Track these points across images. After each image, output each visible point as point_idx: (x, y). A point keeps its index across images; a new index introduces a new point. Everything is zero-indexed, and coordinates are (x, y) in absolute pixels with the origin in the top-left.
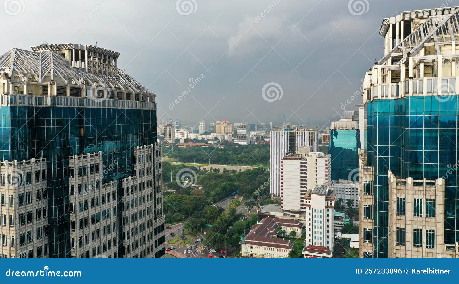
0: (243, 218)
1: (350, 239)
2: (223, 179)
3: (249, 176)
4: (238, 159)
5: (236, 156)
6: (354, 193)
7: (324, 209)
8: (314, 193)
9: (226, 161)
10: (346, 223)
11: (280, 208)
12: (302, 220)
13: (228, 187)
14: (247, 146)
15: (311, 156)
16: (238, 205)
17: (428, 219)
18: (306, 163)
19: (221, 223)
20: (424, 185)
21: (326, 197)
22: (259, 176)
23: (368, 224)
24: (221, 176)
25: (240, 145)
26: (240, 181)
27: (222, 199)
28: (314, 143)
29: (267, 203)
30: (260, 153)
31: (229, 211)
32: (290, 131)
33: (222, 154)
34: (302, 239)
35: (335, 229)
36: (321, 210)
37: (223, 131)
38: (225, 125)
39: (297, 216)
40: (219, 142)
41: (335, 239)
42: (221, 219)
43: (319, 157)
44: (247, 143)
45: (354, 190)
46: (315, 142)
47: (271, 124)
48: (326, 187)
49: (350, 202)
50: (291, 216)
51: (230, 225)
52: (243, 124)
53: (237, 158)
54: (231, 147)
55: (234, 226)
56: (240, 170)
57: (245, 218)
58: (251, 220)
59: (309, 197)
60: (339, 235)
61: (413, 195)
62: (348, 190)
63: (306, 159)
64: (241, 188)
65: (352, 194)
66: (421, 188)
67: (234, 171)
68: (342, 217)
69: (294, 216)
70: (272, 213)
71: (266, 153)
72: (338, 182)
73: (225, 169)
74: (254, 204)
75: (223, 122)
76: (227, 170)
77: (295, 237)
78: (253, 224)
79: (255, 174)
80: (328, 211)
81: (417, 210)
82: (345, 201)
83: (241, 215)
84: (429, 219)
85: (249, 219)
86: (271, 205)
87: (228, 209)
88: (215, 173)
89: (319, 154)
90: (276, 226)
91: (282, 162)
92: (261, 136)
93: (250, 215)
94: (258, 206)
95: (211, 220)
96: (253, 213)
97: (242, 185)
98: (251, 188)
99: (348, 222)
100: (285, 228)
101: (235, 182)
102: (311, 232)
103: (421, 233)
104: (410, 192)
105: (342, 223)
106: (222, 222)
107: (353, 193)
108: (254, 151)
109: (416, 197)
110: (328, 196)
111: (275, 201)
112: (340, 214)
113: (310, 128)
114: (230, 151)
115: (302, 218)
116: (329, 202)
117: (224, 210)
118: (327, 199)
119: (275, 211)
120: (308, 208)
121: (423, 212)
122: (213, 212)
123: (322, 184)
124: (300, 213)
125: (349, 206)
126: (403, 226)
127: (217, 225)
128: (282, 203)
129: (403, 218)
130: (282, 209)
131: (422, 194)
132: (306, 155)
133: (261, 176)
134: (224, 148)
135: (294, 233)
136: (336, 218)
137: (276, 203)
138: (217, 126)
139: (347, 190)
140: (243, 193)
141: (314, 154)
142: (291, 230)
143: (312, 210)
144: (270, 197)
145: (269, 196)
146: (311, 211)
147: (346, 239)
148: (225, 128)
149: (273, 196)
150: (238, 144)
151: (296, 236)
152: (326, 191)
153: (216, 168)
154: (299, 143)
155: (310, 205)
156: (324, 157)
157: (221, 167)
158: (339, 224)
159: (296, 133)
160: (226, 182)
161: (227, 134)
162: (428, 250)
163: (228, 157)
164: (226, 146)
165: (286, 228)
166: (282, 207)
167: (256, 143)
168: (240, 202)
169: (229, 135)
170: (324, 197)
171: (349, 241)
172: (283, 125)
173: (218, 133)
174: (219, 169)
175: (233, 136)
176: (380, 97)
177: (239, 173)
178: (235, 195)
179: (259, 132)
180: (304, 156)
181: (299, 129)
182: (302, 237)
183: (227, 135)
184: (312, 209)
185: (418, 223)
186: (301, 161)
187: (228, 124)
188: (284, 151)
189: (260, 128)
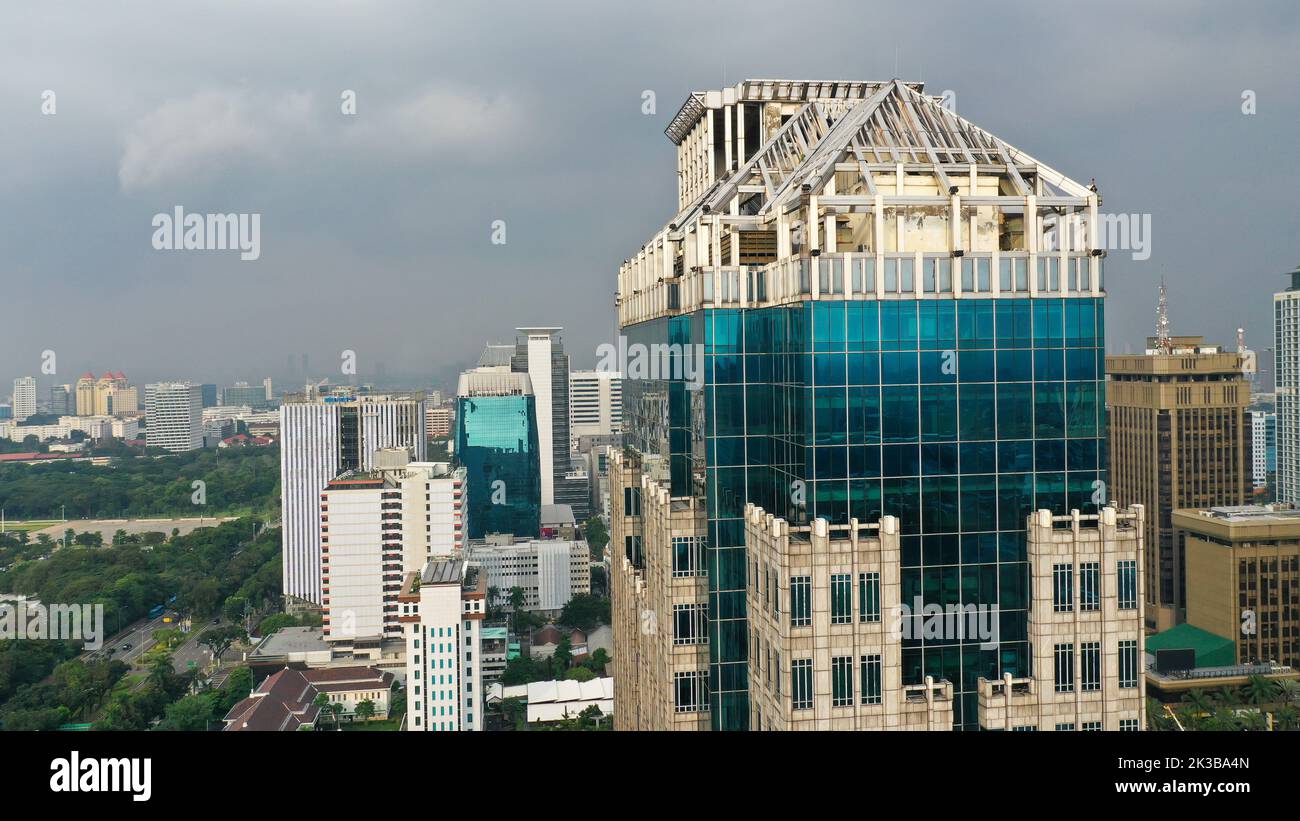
0: (200, 683)
1: (526, 697)
2: (117, 567)
3: (207, 547)
4: (167, 498)
5: (156, 488)
6: (527, 570)
7: (458, 625)
8: (429, 581)
9: (123, 505)
10: (513, 655)
11: (321, 638)
12: (390, 665)
13: (139, 592)
14: (192, 456)
15: (413, 475)
16: (175, 646)
17: (866, 628)
18: (399, 496)
19: (124, 712)
20: (855, 536)
21: (463, 590)
22: (240, 544)
23: (685, 659)
24: (110, 558)
25: (167, 452)
26: (178, 566)
27: (116, 632)
28: (415, 436)
29: (274, 628)
30: (239, 473)
31: (150, 669)
32: (343, 405)
33: (107, 484)
34: (393, 719)
35: (484, 677)
36: (449, 629)
37: (105, 408)
38: (111, 389)
39: (375, 654)
40: (90, 445)
41: (487, 706)
42: (124, 700)
43: (435, 477)
44: (191, 444)
45: (527, 562)
46: (417, 432)
47: (268, 383)
48: (459, 560)
49: (517, 595)
50: (357, 657)
51: (155, 715)
52: (179, 386)
53: (161, 492)
54: (138, 460)
55: (171, 715)
56: (176, 531)
57: (205, 685)
58: (229, 688)
59: (414, 595)
60: (497, 692)
61: (828, 565)
62: (511, 563)
63: (398, 485)
64: (184, 588)
65: (523, 574)
66: (847, 547)
67: (155, 537)
68: (502, 641)
69: (366, 656)
70: (295, 657)
71: (257, 472)
72: (484, 543)
73: (121, 533)
74: (233, 636)
75: (102, 381)
76: (128, 534)
77: (371, 718)
78: (235, 700)
79: (230, 538)
80: (469, 627)
81: (840, 608)
82: (505, 594)
83: (193, 676)
84: (868, 626)
85: (219, 683)
86: (289, 631)
87: (140, 662)
88: (84, 547)
89: (434, 468)
90: (311, 693)
91: (325, 498)
92: (239, 421)
93: (220, 672)
94: (245, 641)
95: (80, 709)
96: (229, 664)
97: (185, 578)
98: (218, 584)
99: (518, 650)
100: (339, 696)
101: (160, 572)
102: (420, 698)
103: (849, 667)
104: (822, 560)
105: (503, 656)
106: (128, 708)
107: (524, 570)
108: (216, 467)
109: (836, 570)
110: (468, 584)
111: (300, 617)
112: (497, 633)
113: (402, 394)
114: (133, 472)
115: (391, 659)
116: (472, 603)
117: (129, 668)
118: (466, 593)
119: (305, 647)
120: (409, 627)
121: (854, 609)
122: (91, 679)
123: (449, 553)
124: (382, 643)
125: (515, 608)
126: (806, 655)
127: (109, 720)
128: (327, 623)
129: (806, 631)
130: (326, 638)
131: (850, 561)
132: (398, 472)
133: (247, 544)
134: (114, 464)
135: (367, 707)
136: (488, 645)
137: (304, 623)
138: (79, 394)
139: (508, 563)
140: (192, 604)
141: (420, 470)
142: (359, 700)
143: (424, 631)
144: (282, 608)
145: (280, 605)
146: (419, 636)
147: (517, 698)
148: (110, 399)
149: (294, 603)
150: (160, 450)
151: (374, 715)
152: (461, 573)
153: (86, 533)
154: (370, 438)
155: (417, 619)
156: (449, 476)
157: (107, 529)
158: (493, 660)
159: (362, 408)
160: (132, 576)
161: (119, 418)
162: (867, 709)
163: (129, 492)
164: (117, 459)
165: (342, 697)
166: (327, 633)
167: (222, 445)
168: (182, 634)
169: (128, 420)
170: (457, 590)
171: (526, 705)
172: (309, 388)
173: (86, 416)
174: (98, 533)
175: (142, 423)
176: (718, 304)
177: (172, 541)
178: (161, 613)
179: (232, 408)
180: (390, 476)
181: (370, 397)
182: (391, 713)
183: (121, 422)
184: (424, 627)
185: (841, 641)
186: (383, 491)
187: (121, 386)
188: (325, 464)
189: (232, 398)
